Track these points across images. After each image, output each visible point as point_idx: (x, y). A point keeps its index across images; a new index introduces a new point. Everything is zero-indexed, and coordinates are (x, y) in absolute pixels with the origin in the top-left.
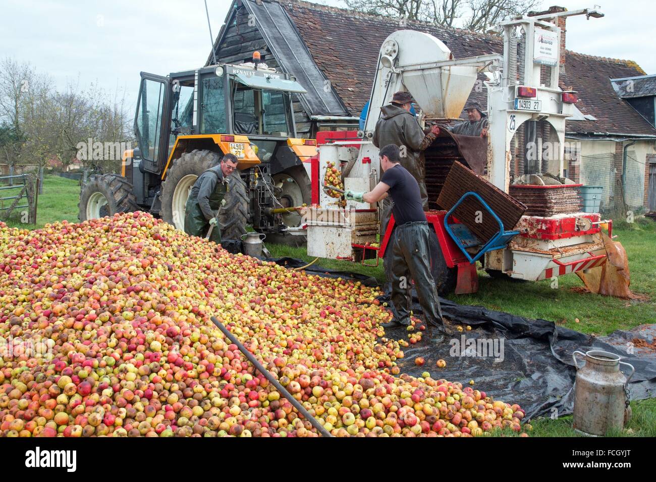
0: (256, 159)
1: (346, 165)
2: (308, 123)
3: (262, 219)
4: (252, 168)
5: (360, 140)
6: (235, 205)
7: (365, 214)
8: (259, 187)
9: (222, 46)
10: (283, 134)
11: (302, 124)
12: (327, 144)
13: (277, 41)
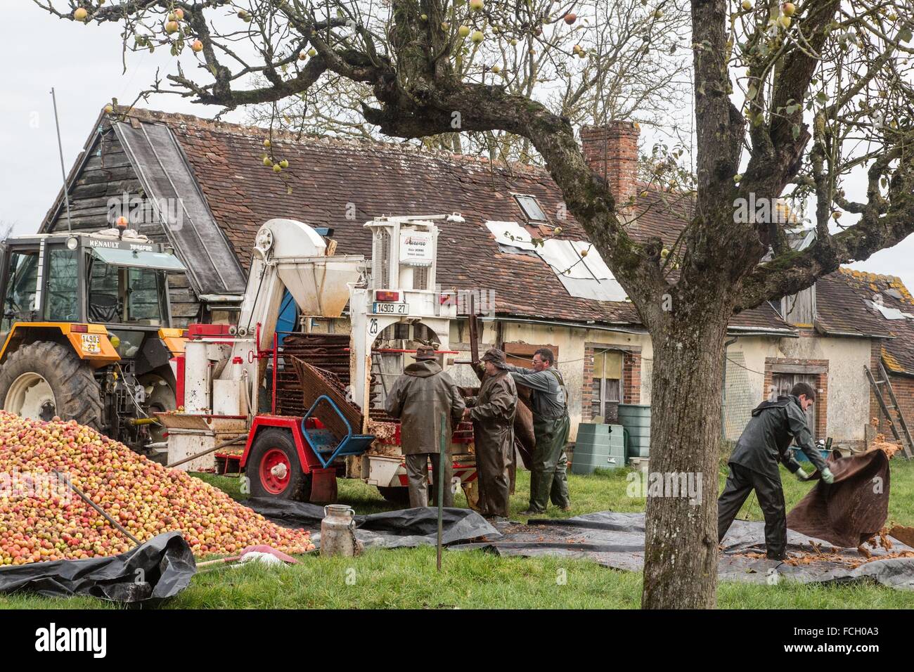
0: (116, 355)
1: (217, 365)
2: (196, 305)
3: (121, 432)
4: (110, 365)
5: (233, 337)
6: (85, 412)
7: (234, 421)
8: (118, 391)
9: (78, 183)
10: (154, 323)
11: (187, 305)
12: (195, 340)
13: (158, 184)
